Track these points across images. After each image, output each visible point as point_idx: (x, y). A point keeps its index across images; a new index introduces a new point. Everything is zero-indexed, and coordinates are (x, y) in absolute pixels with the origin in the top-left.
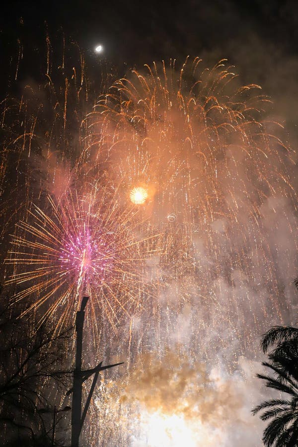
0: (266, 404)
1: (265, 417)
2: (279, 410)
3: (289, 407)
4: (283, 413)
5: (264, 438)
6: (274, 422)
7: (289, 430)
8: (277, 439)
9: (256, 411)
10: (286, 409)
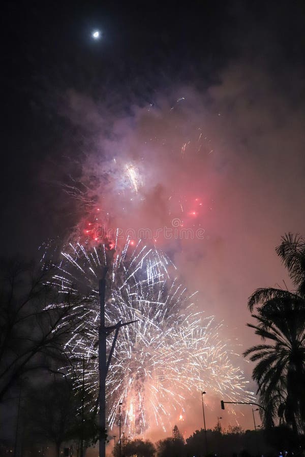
0: (255, 349)
1: (253, 359)
2: (265, 353)
3: (274, 350)
4: (268, 355)
5: (254, 375)
6: (261, 363)
7: (274, 368)
8: (264, 375)
9: (246, 354)
10: (271, 352)
